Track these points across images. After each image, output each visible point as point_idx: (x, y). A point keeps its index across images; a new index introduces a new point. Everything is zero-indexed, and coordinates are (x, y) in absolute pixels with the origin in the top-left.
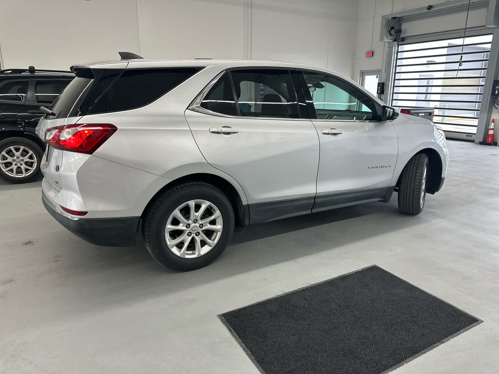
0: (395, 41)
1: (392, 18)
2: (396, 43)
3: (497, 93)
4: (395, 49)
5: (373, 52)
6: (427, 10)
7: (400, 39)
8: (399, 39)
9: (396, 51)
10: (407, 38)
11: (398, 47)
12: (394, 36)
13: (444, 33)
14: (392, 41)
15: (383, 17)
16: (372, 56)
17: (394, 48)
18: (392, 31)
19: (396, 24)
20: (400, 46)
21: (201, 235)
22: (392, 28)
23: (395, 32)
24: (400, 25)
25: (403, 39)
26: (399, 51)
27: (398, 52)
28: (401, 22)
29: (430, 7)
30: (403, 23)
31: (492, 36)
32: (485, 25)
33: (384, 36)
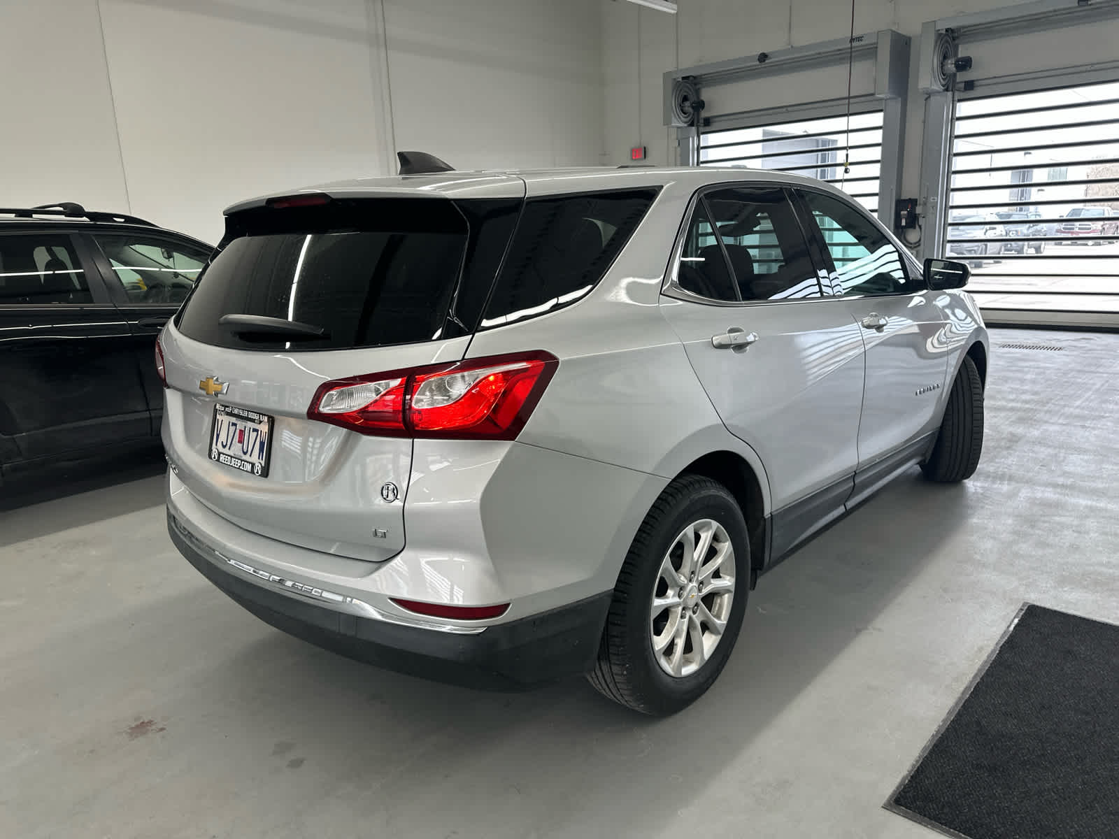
0: (692, 125)
1: (683, 78)
2: (694, 129)
3: (903, 223)
4: (692, 143)
5: (645, 148)
6: (758, 63)
7: (702, 121)
8: (698, 122)
9: (696, 146)
10: (717, 119)
11: (699, 137)
12: (689, 116)
13: (789, 109)
14: (686, 125)
15: (666, 75)
16: (645, 157)
17: (691, 139)
18: (687, 104)
19: (689, 89)
20: (701, 136)
21: (701, 608)
22: (685, 99)
23: (693, 108)
24: (698, 92)
25: (707, 122)
26: (701, 145)
27: (699, 148)
28: (698, 87)
29: (763, 57)
30: (704, 87)
31: (881, 114)
32: (872, 92)
33: (673, 115)
